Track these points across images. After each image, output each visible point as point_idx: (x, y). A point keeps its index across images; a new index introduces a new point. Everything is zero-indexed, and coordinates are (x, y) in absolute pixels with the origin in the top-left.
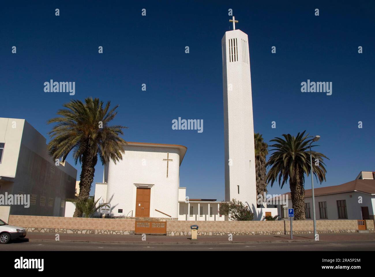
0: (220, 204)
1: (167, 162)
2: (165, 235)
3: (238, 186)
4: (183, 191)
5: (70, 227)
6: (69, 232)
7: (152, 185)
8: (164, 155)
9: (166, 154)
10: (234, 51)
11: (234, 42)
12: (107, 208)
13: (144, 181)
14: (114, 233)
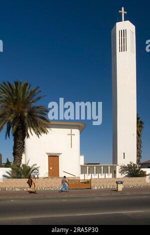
0: (110, 166)
1: (70, 136)
2: (90, 188)
3: (124, 153)
4: (82, 158)
5: (18, 186)
6: (17, 190)
7: (61, 154)
8: (68, 131)
9: (70, 130)
10: (124, 41)
11: (124, 33)
12: (37, 171)
13: (54, 151)
14: (52, 189)
